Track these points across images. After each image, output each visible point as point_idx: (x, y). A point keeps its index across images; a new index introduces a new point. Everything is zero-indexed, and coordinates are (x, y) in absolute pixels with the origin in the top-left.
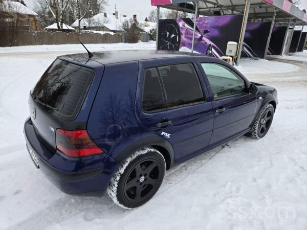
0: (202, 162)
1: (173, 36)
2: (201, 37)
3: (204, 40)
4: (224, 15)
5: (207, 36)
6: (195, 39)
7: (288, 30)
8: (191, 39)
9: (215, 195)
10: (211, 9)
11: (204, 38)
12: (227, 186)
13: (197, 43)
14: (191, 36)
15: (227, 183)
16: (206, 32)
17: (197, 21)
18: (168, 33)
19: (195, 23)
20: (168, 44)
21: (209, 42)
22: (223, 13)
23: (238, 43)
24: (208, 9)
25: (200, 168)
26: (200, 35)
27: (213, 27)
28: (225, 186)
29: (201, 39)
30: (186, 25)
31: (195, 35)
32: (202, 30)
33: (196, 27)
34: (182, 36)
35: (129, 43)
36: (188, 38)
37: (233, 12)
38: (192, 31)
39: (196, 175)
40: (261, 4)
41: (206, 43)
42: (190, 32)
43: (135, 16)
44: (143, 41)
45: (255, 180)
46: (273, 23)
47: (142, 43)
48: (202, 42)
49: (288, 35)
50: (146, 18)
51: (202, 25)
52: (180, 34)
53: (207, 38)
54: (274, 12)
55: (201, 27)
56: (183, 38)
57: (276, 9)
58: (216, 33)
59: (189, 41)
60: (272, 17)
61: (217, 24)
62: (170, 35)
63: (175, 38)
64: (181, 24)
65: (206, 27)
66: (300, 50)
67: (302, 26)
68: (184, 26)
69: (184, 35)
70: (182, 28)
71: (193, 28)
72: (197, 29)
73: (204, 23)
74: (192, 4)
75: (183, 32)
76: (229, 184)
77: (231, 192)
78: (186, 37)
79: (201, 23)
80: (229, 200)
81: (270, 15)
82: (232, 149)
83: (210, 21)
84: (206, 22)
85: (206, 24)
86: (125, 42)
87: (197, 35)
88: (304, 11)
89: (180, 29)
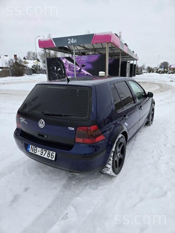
0: (132, 143)
1: (59, 69)
2: (81, 69)
3: (82, 72)
4: (88, 55)
5: (84, 69)
6: (76, 71)
7: (128, 63)
8: (73, 71)
9: (153, 157)
10: (81, 51)
11: (82, 70)
12: (155, 151)
13: (78, 74)
14: (73, 69)
15: (153, 150)
16: (83, 66)
17: (75, 59)
18: (55, 68)
19: (74, 60)
20: (57, 75)
21: (86, 73)
22: (87, 53)
23: (105, 72)
24: (78, 51)
25: (134, 146)
26: (79, 68)
27: (87, 63)
28: (154, 152)
29: (80, 71)
30: (68, 62)
31: (76, 68)
32: (80, 65)
33: (76, 63)
34: (66, 69)
35: (16, 76)
36: (71, 70)
37: (95, 53)
38: (73, 66)
39: (135, 150)
40: (111, 47)
41: (84, 73)
42: (72, 66)
43: (15, 56)
44: (28, 75)
45: (165, 145)
46: (120, 59)
47: (27, 76)
48: (81, 73)
49: (128, 66)
50: (24, 57)
51: (79, 61)
52: (64, 68)
53: (85, 70)
54: (120, 53)
55: (79, 63)
56: (67, 70)
57: (120, 51)
58: (90, 66)
59: (72, 73)
60: (119, 56)
61: (90, 60)
62: (57, 69)
63: (61, 70)
64: (64, 61)
65: (83, 63)
66: (134, 75)
67: (133, 61)
68: (67, 62)
69: (68, 69)
70: (65, 64)
71: (74, 63)
72: (76, 64)
73: (81, 60)
74: (67, 47)
75: (67, 66)
76: (155, 150)
77: (159, 154)
78: (69, 70)
79: (79, 60)
80: (162, 158)
81: (118, 54)
82: (142, 133)
83: (84, 59)
84: (82, 59)
85: (83, 60)
86: (13, 76)
87: (77, 68)
88: (133, 51)
89: (64, 64)
